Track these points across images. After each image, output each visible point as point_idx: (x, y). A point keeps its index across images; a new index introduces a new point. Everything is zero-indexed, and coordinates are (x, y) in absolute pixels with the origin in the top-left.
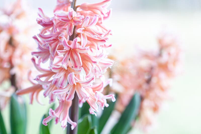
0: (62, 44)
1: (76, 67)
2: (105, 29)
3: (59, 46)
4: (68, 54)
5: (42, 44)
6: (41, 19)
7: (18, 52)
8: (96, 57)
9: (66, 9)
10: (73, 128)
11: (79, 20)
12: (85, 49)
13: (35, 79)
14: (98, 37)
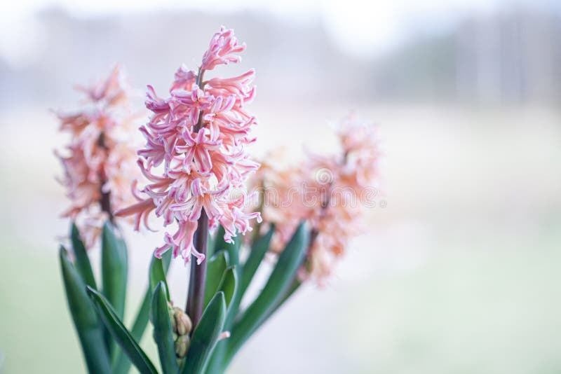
0: (183, 136)
1: (203, 170)
2: (246, 116)
3: (179, 140)
4: (192, 151)
5: (152, 138)
6: (152, 101)
7: (114, 157)
8: (232, 156)
9: (188, 86)
10: (199, 262)
11: (207, 102)
12: (216, 145)
13: (143, 191)
14: (234, 127)
